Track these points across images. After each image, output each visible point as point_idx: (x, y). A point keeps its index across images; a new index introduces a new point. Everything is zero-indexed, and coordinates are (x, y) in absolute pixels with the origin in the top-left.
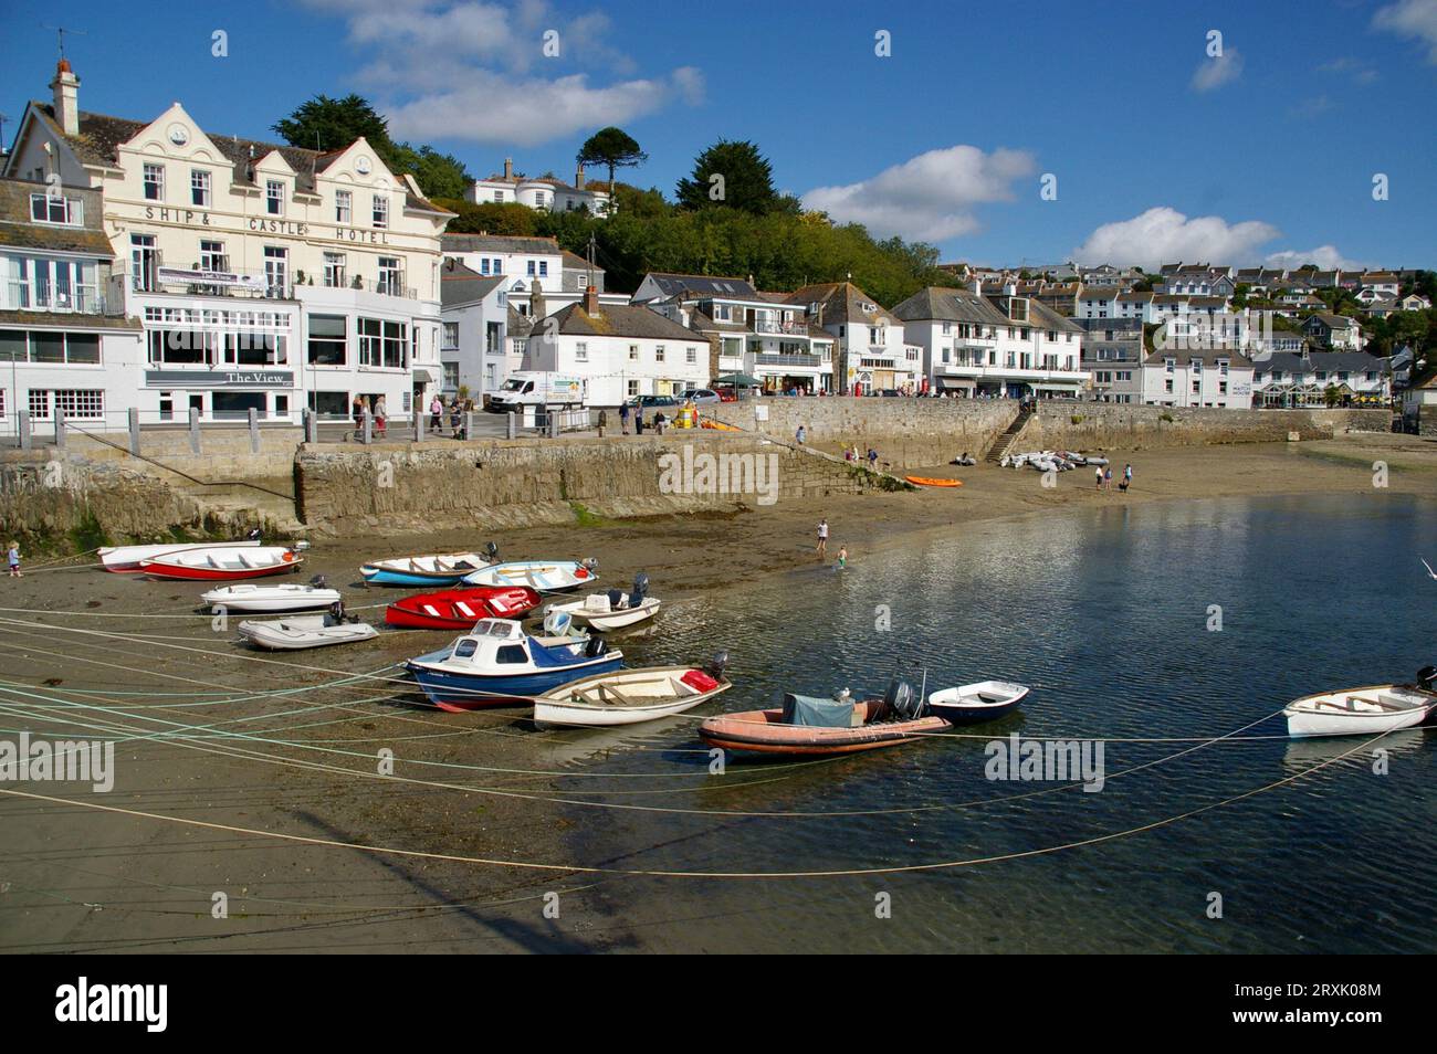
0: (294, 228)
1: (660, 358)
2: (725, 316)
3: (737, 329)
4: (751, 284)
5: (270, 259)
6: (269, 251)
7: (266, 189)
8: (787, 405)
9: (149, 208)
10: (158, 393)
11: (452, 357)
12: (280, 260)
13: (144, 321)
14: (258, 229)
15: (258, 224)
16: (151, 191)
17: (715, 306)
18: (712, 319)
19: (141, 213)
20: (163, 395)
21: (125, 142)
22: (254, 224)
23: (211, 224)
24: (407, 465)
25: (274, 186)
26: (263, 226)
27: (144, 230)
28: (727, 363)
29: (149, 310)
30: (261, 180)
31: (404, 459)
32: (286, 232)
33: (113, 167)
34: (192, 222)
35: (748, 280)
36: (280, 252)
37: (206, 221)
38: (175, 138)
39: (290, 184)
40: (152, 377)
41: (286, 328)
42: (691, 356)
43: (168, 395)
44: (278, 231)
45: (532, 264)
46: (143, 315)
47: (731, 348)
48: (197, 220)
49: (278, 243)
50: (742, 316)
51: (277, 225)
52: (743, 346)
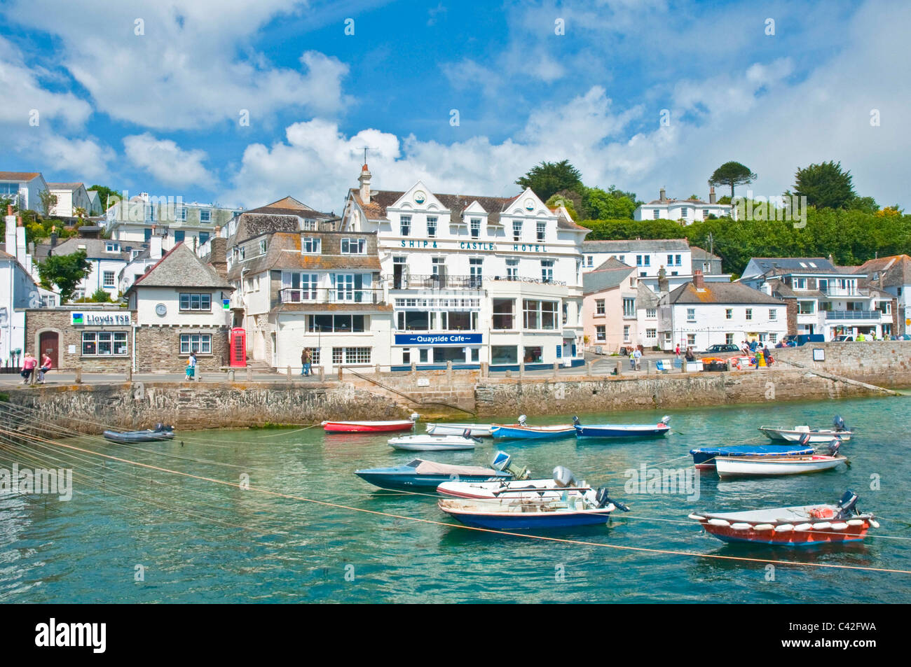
0: (487, 246)
1: (749, 317)
2: (801, 286)
3: (811, 295)
4: (831, 261)
5: (473, 266)
6: (472, 261)
7: (469, 224)
8: (840, 348)
9: (403, 241)
10: (402, 349)
11: (600, 322)
12: (479, 266)
13: (395, 307)
14: (466, 249)
15: (466, 245)
16: (405, 231)
17: (793, 279)
18: (792, 288)
19: (398, 244)
20: (404, 349)
21: (391, 204)
22: (463, 246)
23: (438, 248)
24: (546, 392)
25: (475, 222)
26: (469, 247)
27: (400, 254)
28: (802, 319)
29: (398, 300)
30: (467, 220)
31: (543, 388)
32: (482, 249)
33: (384, 219)
34: (427, 247)
35: (827, 258)
36: (479, 261)
37: (435, 246)
38: (418, 199)
39: (484, 220)
40: (400, 339)
41: (478, 307)
42: (772, 315)
43: (408, 349)
44: (478, 249)
45: (670, 257)
46: (394, 303)
47: (807, 308)
48: (430, 246)
49: (477, 256)
50: (815, 285)
51: (477, 245)
52: (816, 306)
